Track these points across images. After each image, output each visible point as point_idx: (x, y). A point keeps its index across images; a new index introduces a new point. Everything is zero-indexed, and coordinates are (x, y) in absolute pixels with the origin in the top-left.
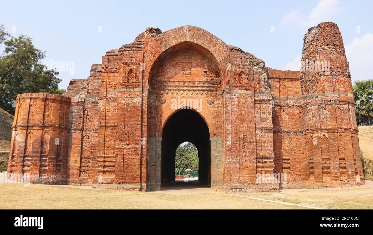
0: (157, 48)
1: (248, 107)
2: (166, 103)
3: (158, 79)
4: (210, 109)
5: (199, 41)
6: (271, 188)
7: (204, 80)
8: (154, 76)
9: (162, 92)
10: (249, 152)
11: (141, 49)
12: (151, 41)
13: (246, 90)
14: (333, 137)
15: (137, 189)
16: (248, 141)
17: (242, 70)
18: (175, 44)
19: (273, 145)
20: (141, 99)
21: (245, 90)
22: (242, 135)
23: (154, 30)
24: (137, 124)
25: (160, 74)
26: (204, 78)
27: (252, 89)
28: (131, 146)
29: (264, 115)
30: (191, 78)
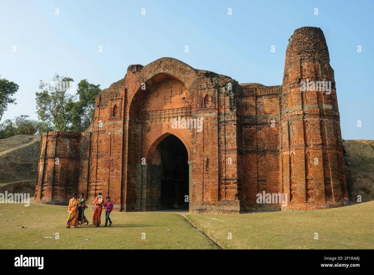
0: (136, 83)
1: (212, 130)
2: (151, 131)
3: (143, 110)
4: (188, 133)
5: (171, 71)
6: (232, 210)
7: (182, 106)
8: (141, 107)
9: (147, 121)
10: (212, 174)
11: (124, 85)
12: (132, 78)
13: (211, 113)
14: (300, 155)
15: (118, 209)
16: (211, 163)
17: (207, 94)
18: (151, 77)
19: (236, 166)
20: (122, 130)
21: (209, 113)
22: (206, 157)
23: (135, 67)
24: (119, 152)
25: (145, 105)
26: (182, 105)
27: (217, 112)
28: (114, 171)
29: (229, 137)
30: (171, 106)
